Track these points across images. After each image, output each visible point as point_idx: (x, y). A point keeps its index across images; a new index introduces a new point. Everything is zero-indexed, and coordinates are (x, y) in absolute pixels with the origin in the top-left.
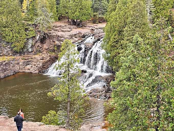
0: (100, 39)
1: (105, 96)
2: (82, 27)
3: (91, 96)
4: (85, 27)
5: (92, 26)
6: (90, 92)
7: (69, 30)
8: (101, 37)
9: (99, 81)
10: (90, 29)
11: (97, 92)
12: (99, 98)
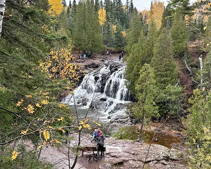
0: (118, 69)
1: (131, 122)
2: (92, 58)
3: (118, 122)
4: (96, 58)
5: (102, 57)
6: (116, 118)
7: (83, 61)
8: (118, 67)
9: (122, 108)
10: (100, 60)
11: (122, 118)
12: (126, 124)
